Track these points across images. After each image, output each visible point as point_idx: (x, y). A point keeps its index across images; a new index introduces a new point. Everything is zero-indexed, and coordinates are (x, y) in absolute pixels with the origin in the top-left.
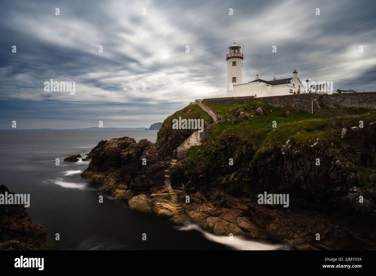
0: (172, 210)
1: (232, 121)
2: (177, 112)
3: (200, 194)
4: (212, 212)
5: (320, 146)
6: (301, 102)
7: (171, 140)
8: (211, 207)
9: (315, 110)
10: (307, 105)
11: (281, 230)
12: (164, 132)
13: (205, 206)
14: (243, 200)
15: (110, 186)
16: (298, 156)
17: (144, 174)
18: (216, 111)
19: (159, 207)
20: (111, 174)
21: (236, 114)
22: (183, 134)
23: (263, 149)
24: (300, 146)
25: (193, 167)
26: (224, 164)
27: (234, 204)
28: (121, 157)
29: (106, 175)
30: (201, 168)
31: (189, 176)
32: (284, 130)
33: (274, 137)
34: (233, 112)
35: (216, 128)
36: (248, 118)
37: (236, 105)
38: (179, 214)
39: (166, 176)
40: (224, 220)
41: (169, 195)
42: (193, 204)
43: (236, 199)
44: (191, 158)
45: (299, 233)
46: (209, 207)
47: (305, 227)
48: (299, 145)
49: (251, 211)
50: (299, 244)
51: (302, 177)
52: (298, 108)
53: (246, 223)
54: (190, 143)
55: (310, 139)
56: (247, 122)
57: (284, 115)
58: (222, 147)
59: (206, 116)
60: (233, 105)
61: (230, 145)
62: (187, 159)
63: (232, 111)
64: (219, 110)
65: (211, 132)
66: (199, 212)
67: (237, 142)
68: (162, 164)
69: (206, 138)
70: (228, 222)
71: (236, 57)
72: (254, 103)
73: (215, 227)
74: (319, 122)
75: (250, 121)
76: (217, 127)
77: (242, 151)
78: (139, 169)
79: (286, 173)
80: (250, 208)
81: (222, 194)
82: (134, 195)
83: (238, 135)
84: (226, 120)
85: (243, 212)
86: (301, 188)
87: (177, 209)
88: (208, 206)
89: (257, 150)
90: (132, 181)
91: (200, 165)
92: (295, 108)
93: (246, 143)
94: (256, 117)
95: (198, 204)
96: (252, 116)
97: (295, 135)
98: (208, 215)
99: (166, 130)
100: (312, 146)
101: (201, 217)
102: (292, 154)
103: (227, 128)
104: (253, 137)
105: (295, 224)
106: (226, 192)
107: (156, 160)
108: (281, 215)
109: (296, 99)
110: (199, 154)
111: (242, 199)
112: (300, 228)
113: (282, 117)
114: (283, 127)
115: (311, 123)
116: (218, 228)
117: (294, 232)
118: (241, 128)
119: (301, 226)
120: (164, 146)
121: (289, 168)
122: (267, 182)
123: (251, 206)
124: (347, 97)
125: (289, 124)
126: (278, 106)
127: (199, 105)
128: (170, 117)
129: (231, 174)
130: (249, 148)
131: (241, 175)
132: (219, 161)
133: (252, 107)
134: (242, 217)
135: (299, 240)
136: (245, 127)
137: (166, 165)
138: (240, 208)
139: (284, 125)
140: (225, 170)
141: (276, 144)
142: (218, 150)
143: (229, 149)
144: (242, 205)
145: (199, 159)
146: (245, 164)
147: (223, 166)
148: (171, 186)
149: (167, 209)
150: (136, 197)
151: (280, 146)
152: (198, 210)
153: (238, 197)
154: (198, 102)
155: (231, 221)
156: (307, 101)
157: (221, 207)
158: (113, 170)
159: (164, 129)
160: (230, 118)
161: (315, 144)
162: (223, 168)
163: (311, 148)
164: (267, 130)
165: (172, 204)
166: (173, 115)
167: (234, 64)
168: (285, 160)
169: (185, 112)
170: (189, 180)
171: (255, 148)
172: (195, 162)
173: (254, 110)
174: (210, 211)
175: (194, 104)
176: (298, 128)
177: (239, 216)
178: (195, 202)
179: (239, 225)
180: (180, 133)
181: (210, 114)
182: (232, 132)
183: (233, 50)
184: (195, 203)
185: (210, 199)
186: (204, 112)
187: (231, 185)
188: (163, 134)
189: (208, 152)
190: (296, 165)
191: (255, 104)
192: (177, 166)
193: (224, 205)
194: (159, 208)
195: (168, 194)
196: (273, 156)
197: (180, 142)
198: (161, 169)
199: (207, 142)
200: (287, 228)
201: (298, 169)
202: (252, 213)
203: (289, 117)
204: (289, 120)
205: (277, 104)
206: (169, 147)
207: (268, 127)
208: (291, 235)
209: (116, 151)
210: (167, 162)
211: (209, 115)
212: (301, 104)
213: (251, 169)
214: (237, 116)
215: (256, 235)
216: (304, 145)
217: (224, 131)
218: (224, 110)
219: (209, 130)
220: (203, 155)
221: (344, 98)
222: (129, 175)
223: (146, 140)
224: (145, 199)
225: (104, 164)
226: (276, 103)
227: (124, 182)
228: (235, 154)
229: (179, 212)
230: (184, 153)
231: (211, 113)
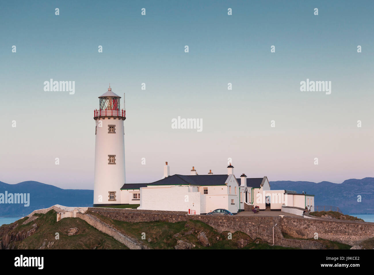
6: (259, 227)
10: (267, 232)
52: (254, 234)
109: (252, 222)
124: (312, 224)
156: (266, 226)
212: (258, 230)
221: (308, 225)
226: (222, 226)
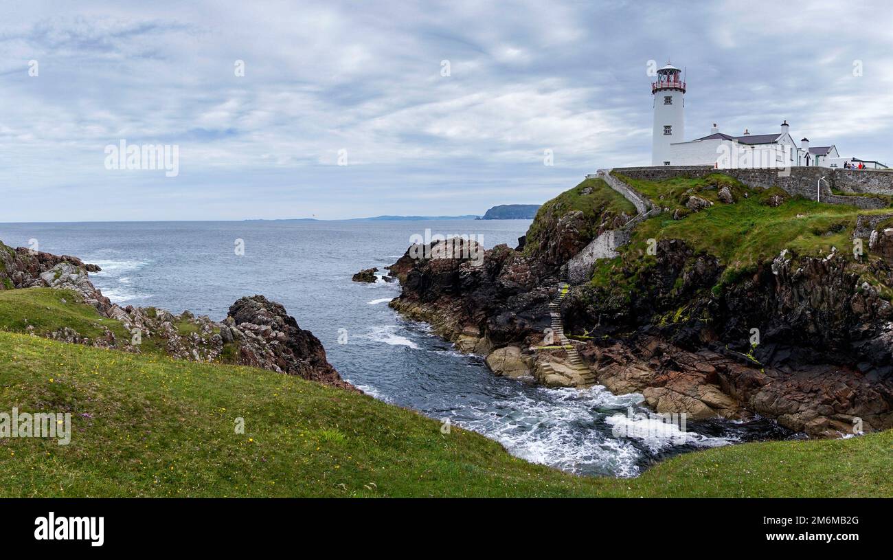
0: (572, 376)
1: (675, 211)
2: (564, 193)
3: (622, 348)
4: (648, 378)
5: (837, 260)
7: (555, 247)
8: (646, 371)
9: (823, 196)
11: (777, 402)
12: (539, 232)
13: (635, 369)
14: (704, 357)
15: (447, 328)
16: (802, 277)
17: (513, 309)
18: (642, 192)
19: (547, 370)
20: (443, 307)
21: (681, 200)
22: (578, 235)
23: (736, 265)
24: (805, 261)
25: (603, 298)
26: (662, 293)
27: (689, 364)
28: (460, 277)
29: (436, 308)
30: (619, 300)
31: (597, 315)
32: (774, 231)
33: (757, 244)
34: (675, 194)
35: (644, 226)
36: (703, 206)
37: (680, 182)
38: (586, 384)
39: (553, 315)
40: (674, 392)
41: (563, 348)
42: (612, 365)
43: (692, 355)
44: (598, 282)
45: (808, 402)
46: (641, 369)
47: (816, 392)
48: (803, 259)
49: (719, 373)
50: (808, 419)
51: (808, 312)
53: (714, 394)
54: (595, 253)
55: (822, 248)
56: (703, 215)
57: (770, 203)
58: (657, 260)
59: (623, 202)
60: (674, 181)
61: (672, 258)
62: (591, 284)
63: (673, 193)
64: (646, 191)
65: (635, 233)
66: (625, 378)
67: (687, 252)
68: (543, 293)
69: (626, 243)
70: (681, 395)
71: (671, 89)
72: (714, 178)
73: (660, 404)
74: (833, 218)
75: (710, 214)
76: (645, 223)
77: (695, 269)
78: (498, 301)
79: (780, 307)
80: (719, 369)
81: (664, 346)
82: (496, 348)
83: (688, 239)
84: (662, 210)
85: (707, 376)
86: (806, 330)
87: (580, 375)
88: (639, 368)
89: (725, 267)
90: (491, 323)
91: (617, 294)
92: (788, 191)
93: (703, 253)
94: (720, 205)
95: (620, 364)
96: (712, 203)
97: (795, 241)
98: (641, 385)
99: (545, 228)
100: (825, 260)
101: (630, 388)
102: (791, 274)
103: (667, 225)
104: (717, 242)
105: (799, 389)
106: (669, 342)
107: (528, 284)
108: (774, 377)
110: (614, 274)
111: (702, 353)
112: (810, 395)
113: (766, 206)
114: (771, 226)
115: (820, 221)
116: (666, 405)
117: (800, 402)
118: (694, 226)
119: (811, 391)
120: (541, 258)
121: (786, 299)
122: (746, 323)
123: (720, 365)
125: (781, 220)
126: (759, 185)
127: (605, 179)
128: (549, 202)
129: (676, 309)
130: (710, 263)
131: (695, 313)
132: (653, 287)
133: (712, 187)
134: (705, 385)
135: (809, 412)
136: (701, 223)
137: (549, 294)
138: (701, 370)
139: (773, 222)
140: (664, 302)
141: (761, 256)
142: (651, 266)
143: (671, 265)
144: (704, 365)
145: (615, 284)
146: (701, 292)
147: (661, 295)
148: (564, 333)
149: (561, 374)
150: (501, 351)
151: (767, 260)
152: (623, 376)
153: (694, 351)
154: (603, 174)
155: (688, 393)
157: (665, 369)
158: (446, 300)
159: (539, 225)
160: (670, 207)
161: (829, 258)
162: (662, 298)
163: (823, 264)
164: (741, 229)
165: (571, 366)
166: (556, 199)
167: (668, 100)
168: (779, 284)
169: (580, 193)
170: (597, 323)
171: (720, 262)
172: (606, 288)
173: (714, 192)
174: (645, 377)
175: (594, 177)
176: (799, 229)
177: (701, 383)
178: (616, 361)
179: (702, 398)
180: (572, 234)
181: (630, 199)
182: (676, 233)
183: (665, 76)
184: (614, 363)
185: (642, 356)
186: (618, 193)
187: (678, 330)
188: (538, 236)
189: (632, 270)
190: (798, 292)
191: (716, 181)
192: (574, 297)
193: (672, 365)
194: (547, 372)
195: (560, 347)
196: (756, 277)
197: (572, 251)
198: (540, 301)
199: (628, 252)
200: (788, 396)
201: (801, 299)
202: (723, 377)
203: (778, 205)
204: (780, 213)
205: (757, 183)
206: (552, 259)
207: (742, 226)
208: (794, 408)
209: (450, 265)
210: (552, 289)
211: (627, 200)
213: (714, 301)
214: (683, 204)
215: (733, 413)
216: (811, 259)
217: (662, 231)
218: (656, 190)
219: (631, 229)
220: (621, 275)
222: (480, 311)
223: (506, 245)
224: (517, 355)
225: (430, 289)
227: (473, 323)
228: (683, 274)
229: (586, 379)
230: (583, 271)
231: (631, 196)
